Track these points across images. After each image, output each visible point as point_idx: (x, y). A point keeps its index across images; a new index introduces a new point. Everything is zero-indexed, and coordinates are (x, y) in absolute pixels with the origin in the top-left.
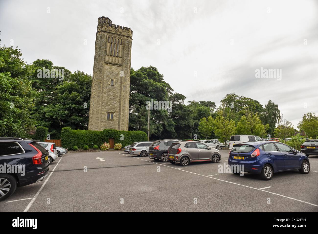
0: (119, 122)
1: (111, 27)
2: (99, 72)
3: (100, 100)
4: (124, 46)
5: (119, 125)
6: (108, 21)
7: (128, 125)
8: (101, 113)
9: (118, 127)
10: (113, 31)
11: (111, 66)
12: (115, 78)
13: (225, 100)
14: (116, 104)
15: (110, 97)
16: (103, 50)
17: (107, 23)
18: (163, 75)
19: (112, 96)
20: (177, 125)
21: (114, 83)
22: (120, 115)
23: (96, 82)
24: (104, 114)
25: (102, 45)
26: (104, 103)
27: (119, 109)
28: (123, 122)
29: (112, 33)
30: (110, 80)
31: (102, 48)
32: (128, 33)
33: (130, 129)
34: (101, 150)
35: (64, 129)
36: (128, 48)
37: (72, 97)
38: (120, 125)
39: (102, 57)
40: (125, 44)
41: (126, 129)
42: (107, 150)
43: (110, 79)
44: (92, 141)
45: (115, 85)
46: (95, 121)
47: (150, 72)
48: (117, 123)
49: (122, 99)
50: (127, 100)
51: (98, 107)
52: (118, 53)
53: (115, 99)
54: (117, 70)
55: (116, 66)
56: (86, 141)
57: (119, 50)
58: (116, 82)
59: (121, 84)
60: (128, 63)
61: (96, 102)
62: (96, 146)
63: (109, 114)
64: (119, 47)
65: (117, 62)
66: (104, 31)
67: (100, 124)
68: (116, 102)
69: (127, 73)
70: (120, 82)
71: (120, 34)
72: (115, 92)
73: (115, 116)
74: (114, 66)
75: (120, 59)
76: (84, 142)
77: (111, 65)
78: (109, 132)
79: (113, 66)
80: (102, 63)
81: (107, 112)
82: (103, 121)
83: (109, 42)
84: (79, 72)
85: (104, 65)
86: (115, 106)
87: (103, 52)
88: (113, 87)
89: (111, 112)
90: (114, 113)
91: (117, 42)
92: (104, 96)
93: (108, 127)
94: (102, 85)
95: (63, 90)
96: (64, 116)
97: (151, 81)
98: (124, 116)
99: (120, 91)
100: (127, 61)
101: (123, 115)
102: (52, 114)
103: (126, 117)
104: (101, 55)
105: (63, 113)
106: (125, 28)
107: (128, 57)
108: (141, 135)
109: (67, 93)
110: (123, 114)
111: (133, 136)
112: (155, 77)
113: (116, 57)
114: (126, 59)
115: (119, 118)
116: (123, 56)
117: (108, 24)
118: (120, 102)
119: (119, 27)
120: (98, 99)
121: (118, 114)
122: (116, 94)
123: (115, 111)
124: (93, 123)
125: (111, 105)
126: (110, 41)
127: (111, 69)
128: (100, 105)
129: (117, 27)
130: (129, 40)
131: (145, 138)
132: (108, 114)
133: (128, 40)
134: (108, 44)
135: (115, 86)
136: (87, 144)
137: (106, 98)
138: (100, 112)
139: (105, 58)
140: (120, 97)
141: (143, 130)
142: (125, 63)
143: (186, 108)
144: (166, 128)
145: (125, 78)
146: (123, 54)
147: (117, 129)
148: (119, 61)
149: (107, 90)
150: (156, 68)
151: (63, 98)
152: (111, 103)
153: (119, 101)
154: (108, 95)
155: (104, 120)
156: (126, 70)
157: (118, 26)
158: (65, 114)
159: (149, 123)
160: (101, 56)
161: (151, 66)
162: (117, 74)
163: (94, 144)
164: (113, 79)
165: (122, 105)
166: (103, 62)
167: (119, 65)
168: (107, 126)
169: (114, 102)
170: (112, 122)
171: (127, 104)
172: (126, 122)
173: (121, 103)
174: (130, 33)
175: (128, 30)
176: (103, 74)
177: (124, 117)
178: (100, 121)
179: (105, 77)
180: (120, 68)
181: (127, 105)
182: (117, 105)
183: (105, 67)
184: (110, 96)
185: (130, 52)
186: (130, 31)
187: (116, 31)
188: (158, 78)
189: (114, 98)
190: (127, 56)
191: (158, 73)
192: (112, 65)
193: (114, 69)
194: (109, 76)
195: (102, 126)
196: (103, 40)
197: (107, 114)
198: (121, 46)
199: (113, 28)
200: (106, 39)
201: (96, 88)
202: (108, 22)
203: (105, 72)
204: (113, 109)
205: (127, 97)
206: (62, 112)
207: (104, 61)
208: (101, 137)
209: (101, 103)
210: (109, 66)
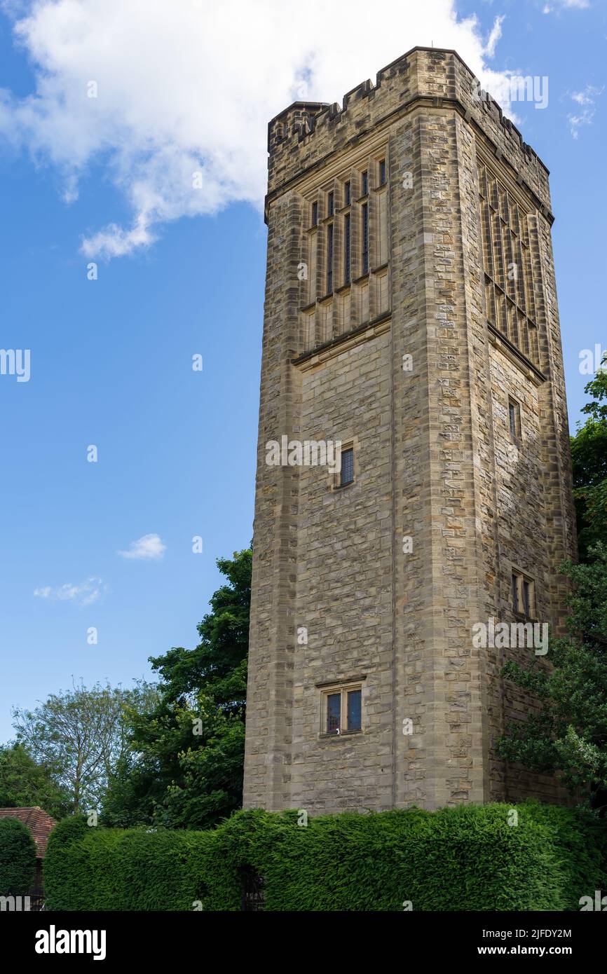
3: (270, 611)
5: (394, 769)
9: (388, 781)
11: (327, 363)
14: (369, 608)
15: (333, 575)
19: (346, 564)
24: (306, 703)
25: (274, 272)
38: (396, 766)
41: (442, 795)
45: (363, 471)
48: (388, 749)
53: (364, 572)
54: (363, 369)
55: (357, 344)
59: (393, 444)
63: (338, 694)
65: (363, 311)
67: (275, 779)
68: (373, 590)
70: (389, 434)
72: (361, 522)
73: (367, 699)
77: (331, 357)
79: (341, 358)
81: (318, 686)
82: (296, 757)
83: (314, 229)
85: (289, 383)
87: (278, 308)
88: (349, 497)
89: (341, 676)
90: (364, 683)
93: (328, 791)
94: (279, 514)
98: (418, 689)
100: (413, 267)
101: (415, 679)
103: (443, 689)
107: (423, 231)
110: (409, 670)
113: (355, 283)
114: (411, 254)
121: (391, 680)
123: (366, 667)
125: (339, 631)
127: (334, 384)
128: (273, 646)
132: (329, 695)
138: (273, 693)
139: (289, 339)
142: (402, 286)
146: (392, 233)
148: (371, 303)
149: (315, 529)
152: (339, 615)
153: (389, 579)
154: (322, 561)
162: (368, 393)
166: (280, 368)
167: (375, 324)
169: (356, 601)
170: (350, 750)
171: (439, 583)
173: (396, 592)
177: (418, 697)
178: (271, 756)
182: (380, 616)
183: (299, 392)
184: (334, 567)
192: (337, 355)
193: (347, 369)
194: (320, 436)
197: (320, 697)
203: (301, 423)
204: (355, 654)
207: (284, 360)
209: (280, 631)
210: (318, 369)
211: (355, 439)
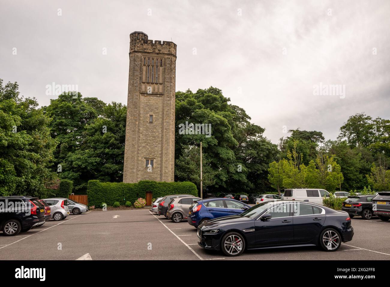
0: (161, 171)
1: (146, 44)
2: (133, 107)
3: (135, 142)
4: (165, 68)
5: (161, 175)
6: (142, 37)
7: (174, 175)
8: (137, 160)
9: (159, 177)
10: (150, 49)
11: (148, 97)
12: (154, 112)
14: (156, 146)
15: (148, 138)
16: (137, 77)
17: (141, 40)
18: (229, 98)
19: (151, 137)
20: (250, 171)
21: (154, 119)
22: (161, 161)
23: (131, 119)
24: (142, 161)
25: (136, 70)
26: (140, 146)
27: (161, 154)
28: (167, 171)
29: (148, 53)
30: (148, 116)
31: (135, 74)
32: (170, 48)
33: (177, 178)
34: (135, 207)
35: (91, 183)
36: (171, 69)
37: (105, 139)
38: (162, 174)
39: (136, 86)
40: (166, 66)
41: (170, 180)
42: (143, 207)
43: (149, 114)
44: (123, 196)
45: (156, 121)
46: (130, 170)
47: (208, 96)
48: (159, 171)
49: (164, 140)
50: (171, 140)
51: (133, 152)
52: (158, 78)
53: (155, 140)
54: (156, 102)
55: (155, 96)
56: (117, 197)
57: (159, 75)
58: (155, 118)
59: (163, 119)
60: (171, 91)
61: (130, 146)
62: (128, 203)
63: (149, 160)
64: (159, 70)
65: (156, 90)
66: (138, 52)
67: (136, 174)
68: (157, 144)
69: (171, 104)
70: (161, 117)
71: (158, 52)
72: (155, 131)
73: (155, 162)
74: (152, 97)
75: (161, 87)
76: (115, 197)
77: (149, 96)
78: (145, 185)
79: (151, 97)
80: (136, 94)
81: (145, 158)
82: (140, 170)
83: (144, 65)
85: (140, 97)
86: (156, 149)
87: (137, 80)
88: (152, 125)
89: (150, 157)
90: (155, 159)
91: (155, 64)
92: (141, 137)
94: (137, 124)
95: (94, 130)
96: (95, 164)
97: (207, 111)
98: (167, 162)
99: (161, 129)
100: (169, 88)
101: (166, 161)
102: (80, 163)
103: (171, 163)
104: (135, 83)
105: (94, 161)
106: (166, 43)
107: (171, 82)
108: (188, 188)
109: (98, 135)
110: (165, 159)
111: (177, 189)
112: (216, 103)
113: (155, 83)
114: (169, 85)
115: (161, 164)
116: (164, 82)
117: (142, 41)
118: (162, 144)
119: (157, 42)
120: (133, 142)
121: (160, 160)
122: (157, 134)
123: (155, 157)
124: (128, 173)
125: (150, 149)
126: (147, 63)
127: (149, 102)
128: (136, 149)
129: (154, 42)
130: (172, 59)
131: (193, 191)
132: (146, 160)
133: (169, 58)
134: (144, 68)
135: (155, 123)
136: (117, 200)
137: (143, 140)
138: (136, 158)
139: (140, 88)
140: (162, 137)
141: (191, 180)
142: (167, 91)
143: (264, 145)
144: (233, 176)
145: (168, 111)
146: (164, 79)
147: (158, 180)
148: (158, 90)
149: (144, 128)
150: (218, 89)
151: (94, 141)
152: (150, 146)
153: (160, 142)
154: (146, 135)
155: (142, 169)
156: (169, 100)
157: (156, 41)
158: (96, 162)
159: (201, 170)
160: (135, 85)
161: (212, 87)
162: (157, 107)
163: (127, 200)
164: (151, 113)
165: (164, 148)
166: (138, 94)
167: (159, 95)
168: (145, 176)
169: (153, 144)
171: (171, 146)
172: (170, 169)
173: (163, 145)
174: (173, 49)
175: (169, 45)
176: (139, 109)
177: (167, 164)
178: (135, 170)
179: (141, 112)
180: (161, 98)
181: (172, 148)
182: (158, 148)
183: (141, 100)
184: (149, 137)
185: (174, 76)
186: (172, 46)
187: (154, 48)
188: (220, 105)
189: (154, 139)
190: (170, 81)
191: (221, 97)
192: (150, 96)
193: (152, 100)
194: (146, 111)
195: (139, 176)
196: (137, 64)
197: (145, 160)
198: (161, 68)
199: (150, 45)
200: (141, 61)
201: (130, 128)
202: (142, 38)
203: (141, 106)
204: (153, 154)
205: (171, 136)
206: (92, 160)
207: (139, 92)
208: (135, 192)
209: (137, 147)
210: (146, 97)
211: (154, 115)
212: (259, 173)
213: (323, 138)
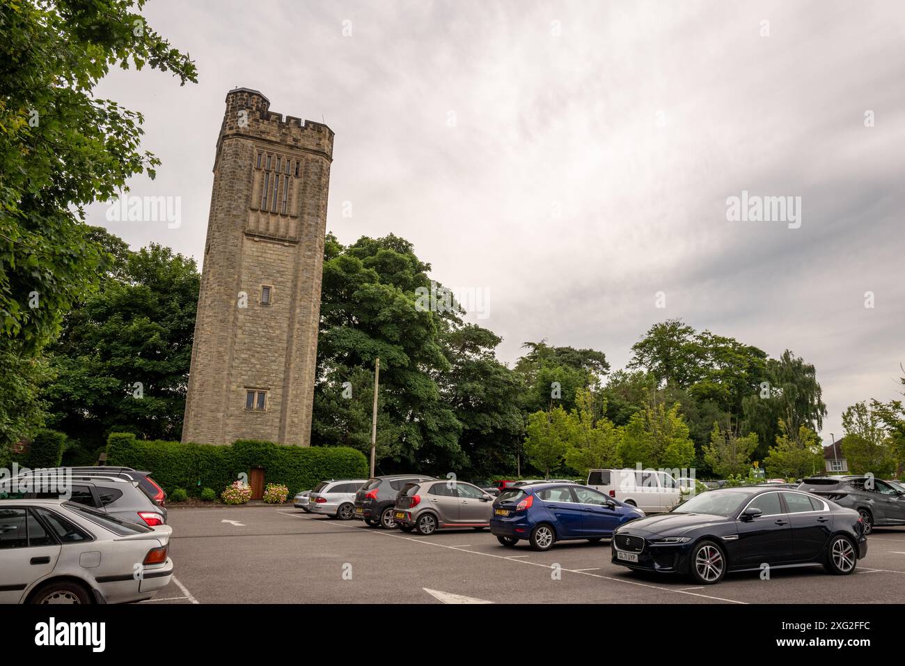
0: (282, 419)
1: (266, 122)
2: (225, 264)
3: (226, 348)
4: (305, 183)
5: (282, 429)
6: (257, 103)
7: (310, 429)
8: (227, 391)
9: (277, 432)
10: (274, 135)
11: (262, 244)
12: (274, 281)
13: (647, 341)
14: (274, 361)
15: (256, 341)
16: (240, 195)
17: (254, 109)
18: (428, 264)
19: (263, 339)
20: (467, 427)
21: (273, 297)
22: (285, 396)
23: (217, 293)
24: (238, 394)
25: (238, 179)
26: (237, 358)
27: (284, 379)
28: (296, 420)
29: (270, 142)
30: (260, 288)
31: (236, 187)
32: (320, 139)
33: (316, 439)
34: (224, 503)
35: (116, 439)
36: (317, 187)
37: (135, 333)
38: (284, 428)
39: (235, 215)
40: (310, 177)
41: (302, 441)
42: (243, 504)
43: (261, 285)
44: (197, 474)
45: (276, 302)
46: (209, 414)
47: (387, 255)
48: (277, 420)
49: (294, 348)
50: (309, 349)
51: (218, 371)
52: (287, 203)
53: (272, 346)
54: (280, 257)
55: (278, 244)
56: (181, 476)
57: (290, 195)
58: (276, 294)
59: (294, 299)
60: (316, 237)
61: (212, 356)
62: (208, 492)
63: (253, 393)
64: (291, 185)
65: (282, 231)
66: (246, 136)
67: (223, 425)
68: (276, 355)
69: (314, 266)
70: (289, 293)
71: (293, 143)
72: (273, 324)
73: (269, 398)
74: (271, 245)
75: (293, 224)
76: (175, 477)
77: (264, 242)
78: (250, 451)
79: (269, 245)
80: (236, 234)
81: (245, 387)
82: (231, 416)
83: (258, 169)
84: (156, 249)
85: (242, 243)
86: (274, 367)
87: (239, 201)
88: (267, 310)
89: (258, 386)
90: (268, 391)
91: (283, 169)
92: (239, 336)
93: (247, 433)
94: (234, 304)
95: (102, 310)
96: (106, 393)
97: (389, 289)
98: (298, 400)
99: (288, 322)
100: (312, 229)
101: (296, 396)
102: (68, 389)
103: (306, 402)
104: (234, 209)
105: (104, 386)
106: (311, 126)
107: (318, 216)
108: (349, 461)
109: (117, 322)
110: (294, 392)
111: (323, 463)
112: (404, 274)
113: (281, 215)
114: (312, 223)
115: (284, 404)
116: (301, 214)
117: (258, 114)
118: (288, 356)
119: (292, 121)
120: (221, 347)
121: (281, 393)
123: (270, 385)
124: (202, 421)
125: (258, 366)
126: (264, 166)
127: (264, 255)
128: (227, 365)
129: (284, 120)
130: (322, 163)
131: (360, 468)
132: (249, 392)
133: (317, 162)
134: (257, 176)
135: (274, 307)
136: (181, 485)
137: (245, 343)
138: (225, 386)
139: (244, 221)
140: (289, 341)
141: (354, 443)
142: (307, 235)
143: (499, 373)
144: (431, 438)
145: (306, 282)
146: (303, 207)
147: (274, 440)
148: (287, 230)
149: (248, 317)
150: (406, 242)
151: (104, 335)
152: (259, 360)
153: (284, 352)
154: (251, 334)
155: (237, 412)
156: (310, 257)
157: (289, 118)
158: (110, 389)
159: (375, 422)
160: (234, 213)
161: (392, 235)
162: (282, 269)
163: (205, 484)
164: (267, 283)
165: (292, 366)
166: (239, 233)
167: (290, 242)
168: (244, 430)
169: (268, 356)
170: (260, 418)
171: (308, 362)
172: (304, 417)
173: (290, 360)
174: (327, 141)
175: (320, 132)
176: (238, 270)
177: (297, 404)
178: (222, 414)
179: (244, 278)
180: (291, 250)
181: (310, 366)
182: (278, 366)
183: (245, 248)
184: (257, 338)
185: (324, 202)
186: (325, 135)
187: (283, 133)
188: (411, 278)
189: (269, 343)
190: (316, 214)
191: (414, 259)
192: (267, 242)
193: (272, 252)
194: (255, 275)
195: (228, 429)
196: (240, 163)
197: (245, 392)
198: (296, 181)
199: (275, 124)
200: (251, 158)
201: (215, 313)
202: (257, 106)
203: (245, 264)
204: (265, 378)
205: (310, 341)
206: (100, 383)
207: (241, 230)
208: (226, 466)
209: (229, 359)
210: (256, 243)
211: (273, 286)
212: (485, 433)
213: (607, 366)
